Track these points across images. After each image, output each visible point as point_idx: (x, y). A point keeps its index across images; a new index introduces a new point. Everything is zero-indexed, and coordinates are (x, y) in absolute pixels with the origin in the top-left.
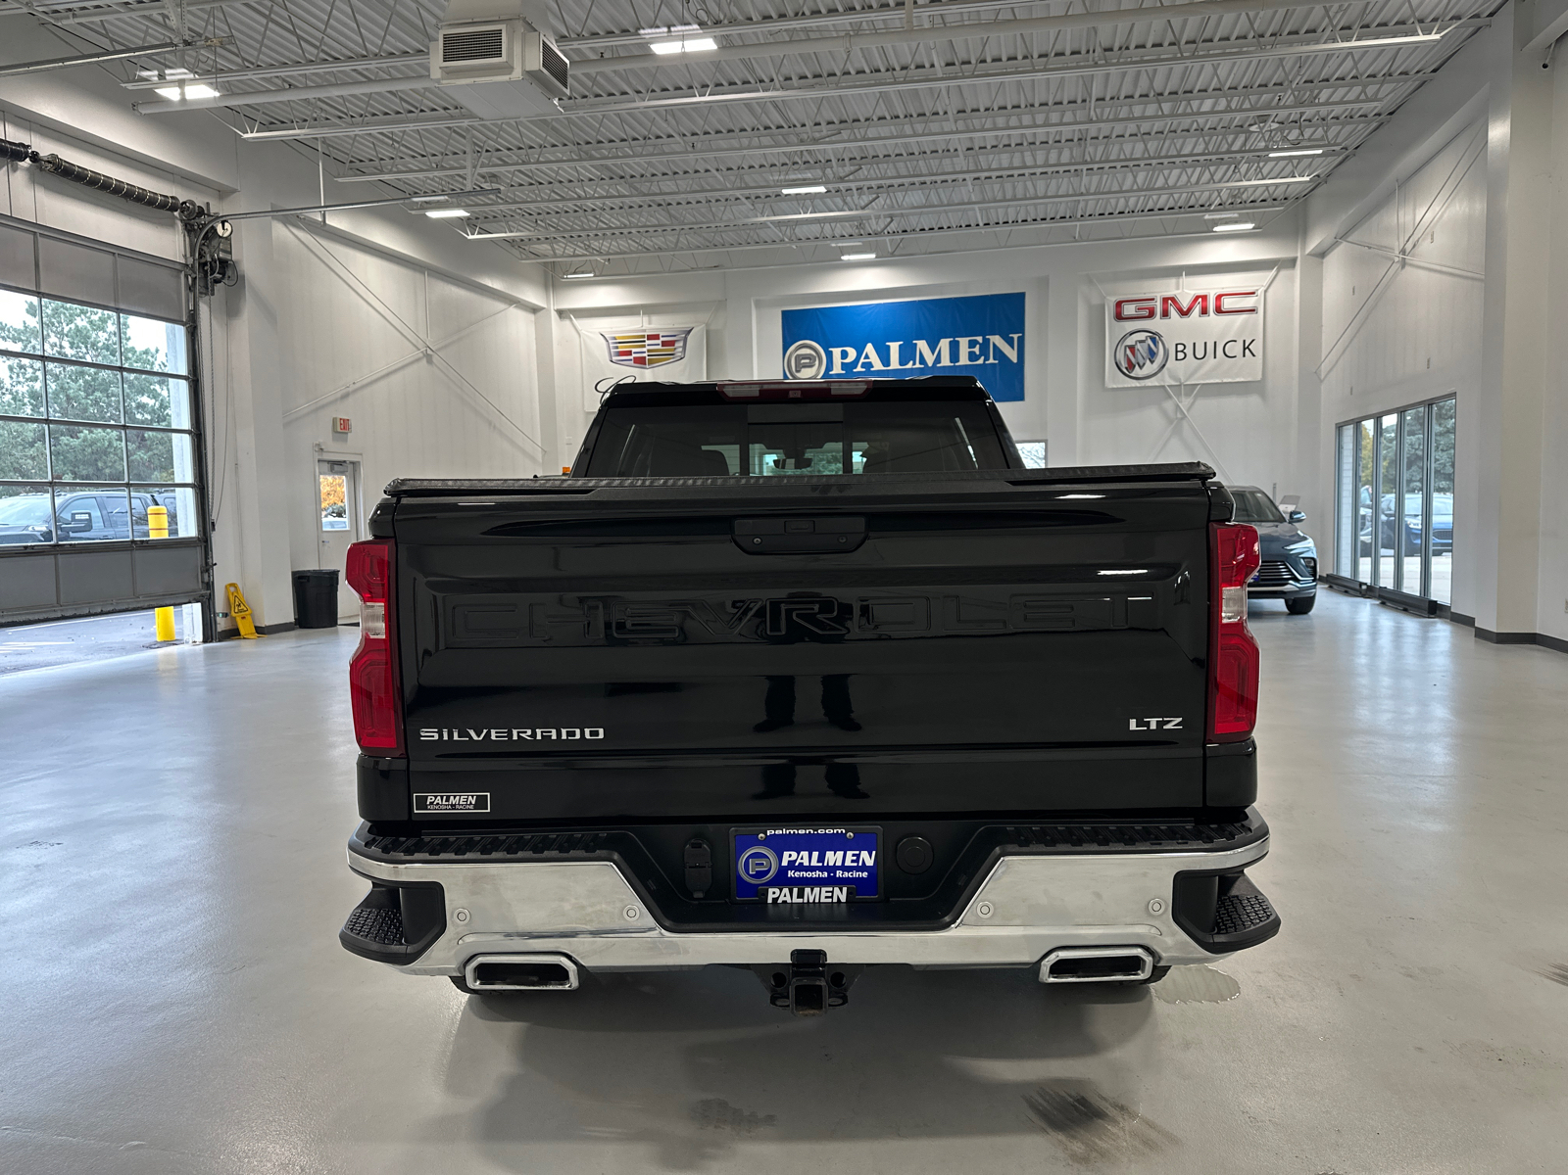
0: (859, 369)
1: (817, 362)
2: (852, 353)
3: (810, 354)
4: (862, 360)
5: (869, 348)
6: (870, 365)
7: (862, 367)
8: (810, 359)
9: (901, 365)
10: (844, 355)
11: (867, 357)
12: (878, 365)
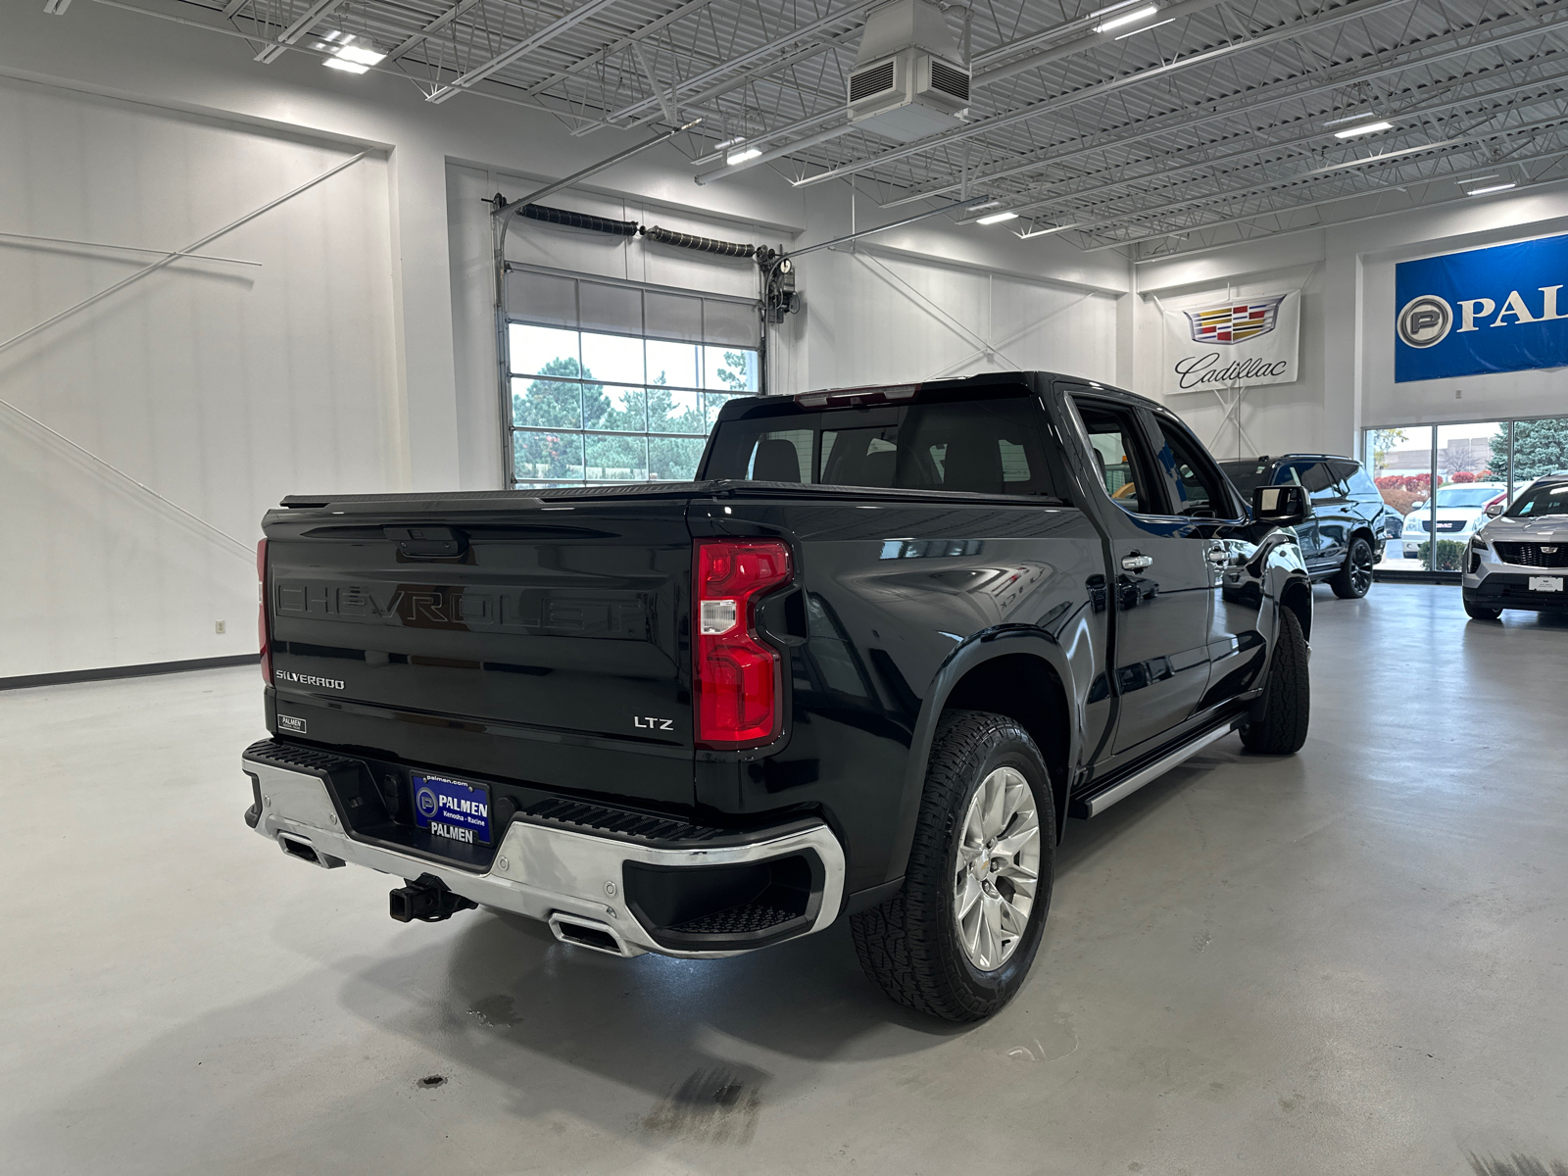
0: (1498, 323)
1: (1440, 320)
2: (1489, 306)
3: (1431, 311)
4: (1503, 312)
5: (1514, 297)
6: (1515, 317)
7: (1502, 321)
8: (1431, 317)
9: (1558, 314)
10: (1478, 308)
11: (1510, 308)
12: (1525, 316)
